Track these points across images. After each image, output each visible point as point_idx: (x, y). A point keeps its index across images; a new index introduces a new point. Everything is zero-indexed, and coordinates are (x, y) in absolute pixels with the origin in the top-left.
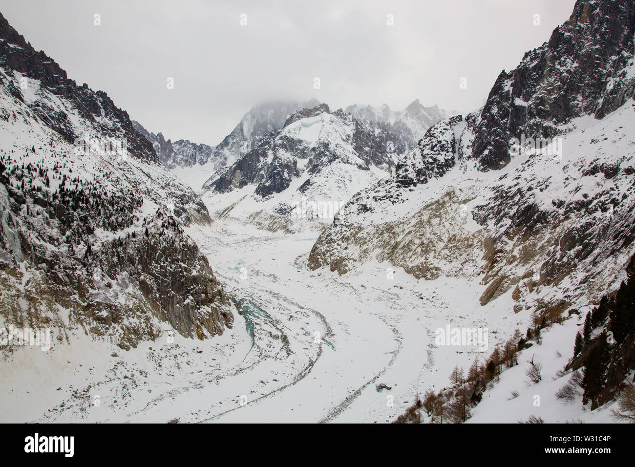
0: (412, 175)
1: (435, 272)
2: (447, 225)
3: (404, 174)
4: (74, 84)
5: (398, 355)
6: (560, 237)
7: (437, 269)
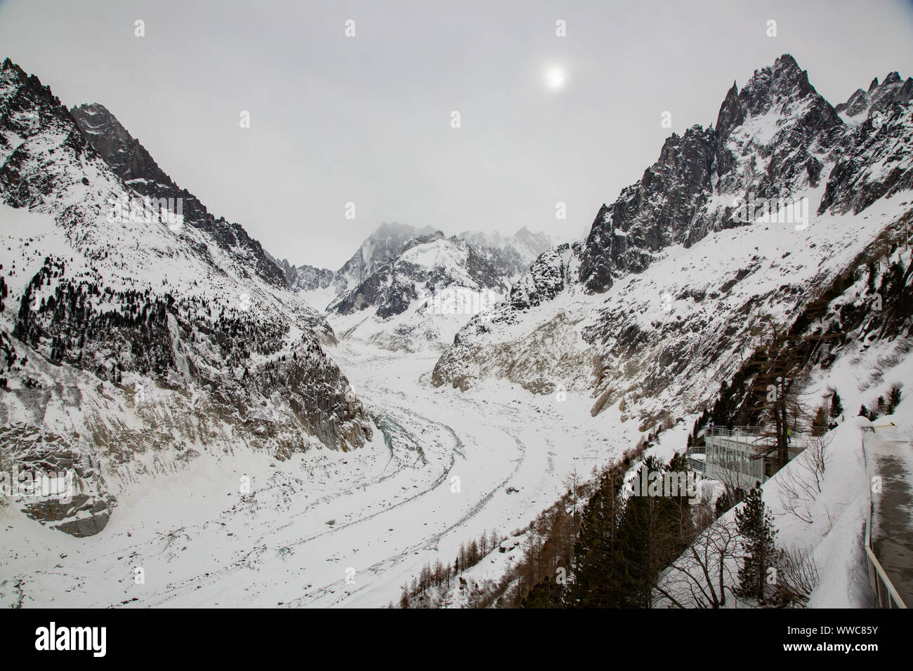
0: (525, 298)
1: (550, 388)
2: (559, 344)
3: (518, 298)
4: (213, 218)
5: (523, 463)
6: (658, 354)
7: (551, 385)
